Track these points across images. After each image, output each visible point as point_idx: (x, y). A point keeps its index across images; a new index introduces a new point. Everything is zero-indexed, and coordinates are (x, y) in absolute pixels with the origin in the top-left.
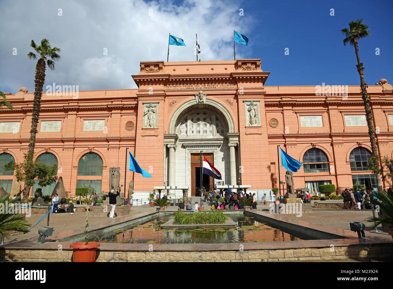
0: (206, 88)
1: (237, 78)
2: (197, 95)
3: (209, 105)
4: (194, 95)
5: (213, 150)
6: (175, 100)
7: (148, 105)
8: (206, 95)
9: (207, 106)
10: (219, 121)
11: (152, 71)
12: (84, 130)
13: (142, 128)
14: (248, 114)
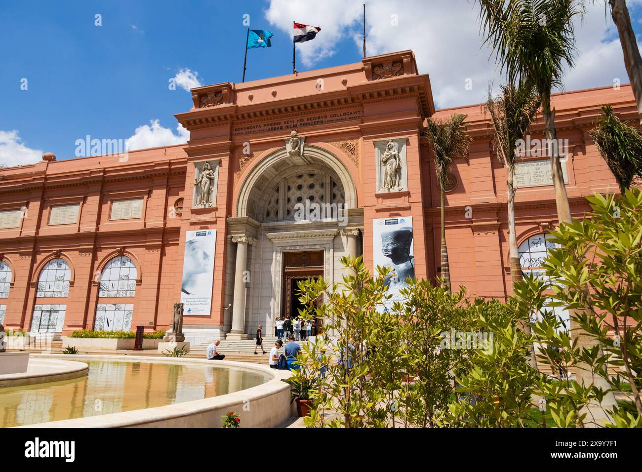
0: (304, 124)
2: (288, 140)
4: (283, 141)
5: (322, 245)
11: (212, 104)
12: (113, 218)
13: (190, 208)
14: (384, 168)
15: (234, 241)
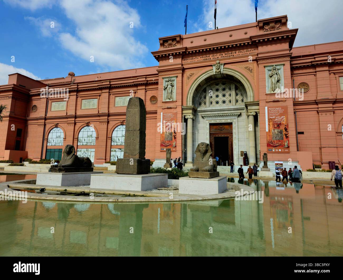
0: (223, 57)
1: (257, 41)
2: (214, 65)
3: (227, 74)
4: (211, 66)
5: (232, 120)
6: (192, 72)
7: (167, 79)
8: (223, 64)
9: (225, 75)
10: (238, 90)
11: (171, 46)
12: (116, 106)
13: (162, 101)
14: (270, 80)
15: (186, 117)
